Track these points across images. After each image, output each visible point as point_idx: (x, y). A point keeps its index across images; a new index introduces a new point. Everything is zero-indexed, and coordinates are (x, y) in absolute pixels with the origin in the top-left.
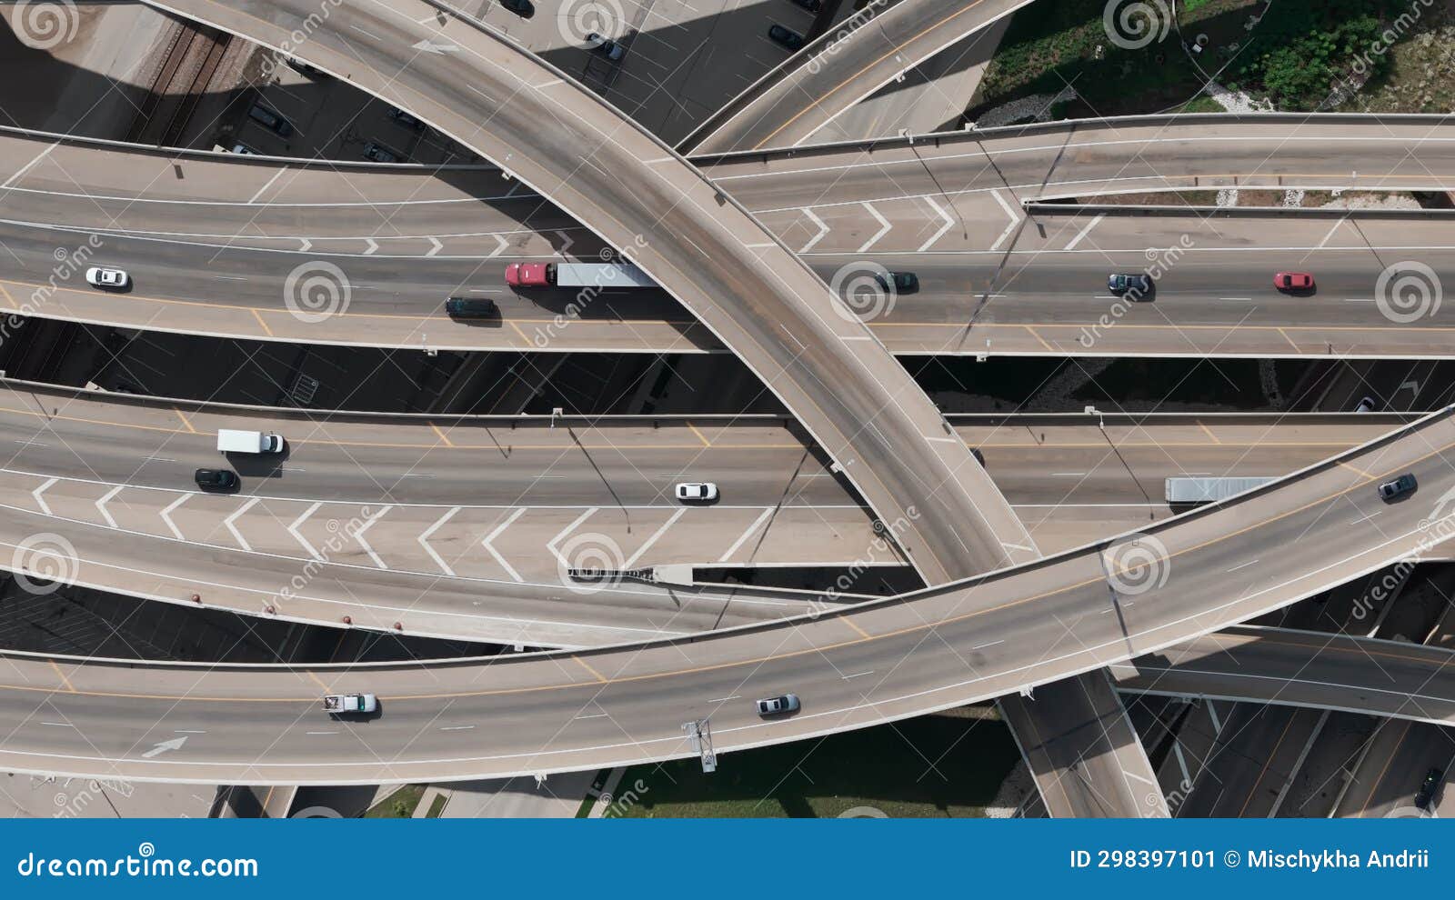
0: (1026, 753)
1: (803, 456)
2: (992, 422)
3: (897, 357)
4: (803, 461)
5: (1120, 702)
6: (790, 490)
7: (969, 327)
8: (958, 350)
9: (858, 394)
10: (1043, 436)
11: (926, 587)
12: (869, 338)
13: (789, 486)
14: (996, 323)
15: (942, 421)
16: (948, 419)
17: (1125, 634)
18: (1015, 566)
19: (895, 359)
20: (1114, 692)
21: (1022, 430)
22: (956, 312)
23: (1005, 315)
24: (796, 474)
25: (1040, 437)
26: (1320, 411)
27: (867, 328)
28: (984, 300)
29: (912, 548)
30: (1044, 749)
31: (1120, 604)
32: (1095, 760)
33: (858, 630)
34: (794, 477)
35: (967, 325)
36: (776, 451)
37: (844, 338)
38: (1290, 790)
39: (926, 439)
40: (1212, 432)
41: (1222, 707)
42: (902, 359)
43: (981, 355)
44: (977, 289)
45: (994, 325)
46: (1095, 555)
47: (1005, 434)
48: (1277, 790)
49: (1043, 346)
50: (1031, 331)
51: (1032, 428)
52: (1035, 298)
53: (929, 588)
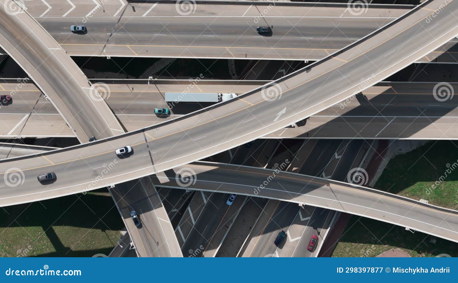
0: (121, 210)
1: (40, 95)
2: (113, 82)
3: (71, 57)
4: (40, 96)
5: (156, 190)
6: (35, 108)
7: (105, 46)
8: (101, 54)
9: (56, 70)
10: (133, 88)
11: (80, 144)
12: (60, 49)
13: (35, 106)
14: (116, 44)
15: (88, 81)
16: (91, 81)
17: (153, 164)
18: (115, 136)
19: (70, 57)
20: (154, 187)
21: (125, 85)
22: (101, 40)
23: (119, 41)
24: (37, 102)
25: (132, 89)
26: (246, 80)
27: (60, 46)
28: (111, 35)
29: (76, 131)
30: (127, 208)
31: (151, 152)
32: (148, 213)
33: (49, 161)
34: (37, 103)
35: (104, 45)
36: (31, 92)
37: (50, 49)
38: (233, 225)
39: (82, 88)
40: (198, 87)
41: (207, 194)
42: (74, 58)
43: (109, 56)
44: (108, 31)
45: (115, 45)
46: (142, 133)
47: (119, 87)
48: (228, 226)
49: (134, 53)
50: (129, 47)
51: (128, 85)
52: (131, 35)
53: (82, 144)
